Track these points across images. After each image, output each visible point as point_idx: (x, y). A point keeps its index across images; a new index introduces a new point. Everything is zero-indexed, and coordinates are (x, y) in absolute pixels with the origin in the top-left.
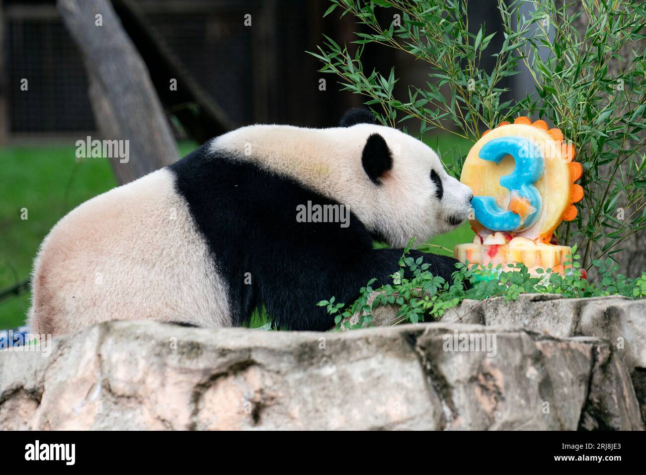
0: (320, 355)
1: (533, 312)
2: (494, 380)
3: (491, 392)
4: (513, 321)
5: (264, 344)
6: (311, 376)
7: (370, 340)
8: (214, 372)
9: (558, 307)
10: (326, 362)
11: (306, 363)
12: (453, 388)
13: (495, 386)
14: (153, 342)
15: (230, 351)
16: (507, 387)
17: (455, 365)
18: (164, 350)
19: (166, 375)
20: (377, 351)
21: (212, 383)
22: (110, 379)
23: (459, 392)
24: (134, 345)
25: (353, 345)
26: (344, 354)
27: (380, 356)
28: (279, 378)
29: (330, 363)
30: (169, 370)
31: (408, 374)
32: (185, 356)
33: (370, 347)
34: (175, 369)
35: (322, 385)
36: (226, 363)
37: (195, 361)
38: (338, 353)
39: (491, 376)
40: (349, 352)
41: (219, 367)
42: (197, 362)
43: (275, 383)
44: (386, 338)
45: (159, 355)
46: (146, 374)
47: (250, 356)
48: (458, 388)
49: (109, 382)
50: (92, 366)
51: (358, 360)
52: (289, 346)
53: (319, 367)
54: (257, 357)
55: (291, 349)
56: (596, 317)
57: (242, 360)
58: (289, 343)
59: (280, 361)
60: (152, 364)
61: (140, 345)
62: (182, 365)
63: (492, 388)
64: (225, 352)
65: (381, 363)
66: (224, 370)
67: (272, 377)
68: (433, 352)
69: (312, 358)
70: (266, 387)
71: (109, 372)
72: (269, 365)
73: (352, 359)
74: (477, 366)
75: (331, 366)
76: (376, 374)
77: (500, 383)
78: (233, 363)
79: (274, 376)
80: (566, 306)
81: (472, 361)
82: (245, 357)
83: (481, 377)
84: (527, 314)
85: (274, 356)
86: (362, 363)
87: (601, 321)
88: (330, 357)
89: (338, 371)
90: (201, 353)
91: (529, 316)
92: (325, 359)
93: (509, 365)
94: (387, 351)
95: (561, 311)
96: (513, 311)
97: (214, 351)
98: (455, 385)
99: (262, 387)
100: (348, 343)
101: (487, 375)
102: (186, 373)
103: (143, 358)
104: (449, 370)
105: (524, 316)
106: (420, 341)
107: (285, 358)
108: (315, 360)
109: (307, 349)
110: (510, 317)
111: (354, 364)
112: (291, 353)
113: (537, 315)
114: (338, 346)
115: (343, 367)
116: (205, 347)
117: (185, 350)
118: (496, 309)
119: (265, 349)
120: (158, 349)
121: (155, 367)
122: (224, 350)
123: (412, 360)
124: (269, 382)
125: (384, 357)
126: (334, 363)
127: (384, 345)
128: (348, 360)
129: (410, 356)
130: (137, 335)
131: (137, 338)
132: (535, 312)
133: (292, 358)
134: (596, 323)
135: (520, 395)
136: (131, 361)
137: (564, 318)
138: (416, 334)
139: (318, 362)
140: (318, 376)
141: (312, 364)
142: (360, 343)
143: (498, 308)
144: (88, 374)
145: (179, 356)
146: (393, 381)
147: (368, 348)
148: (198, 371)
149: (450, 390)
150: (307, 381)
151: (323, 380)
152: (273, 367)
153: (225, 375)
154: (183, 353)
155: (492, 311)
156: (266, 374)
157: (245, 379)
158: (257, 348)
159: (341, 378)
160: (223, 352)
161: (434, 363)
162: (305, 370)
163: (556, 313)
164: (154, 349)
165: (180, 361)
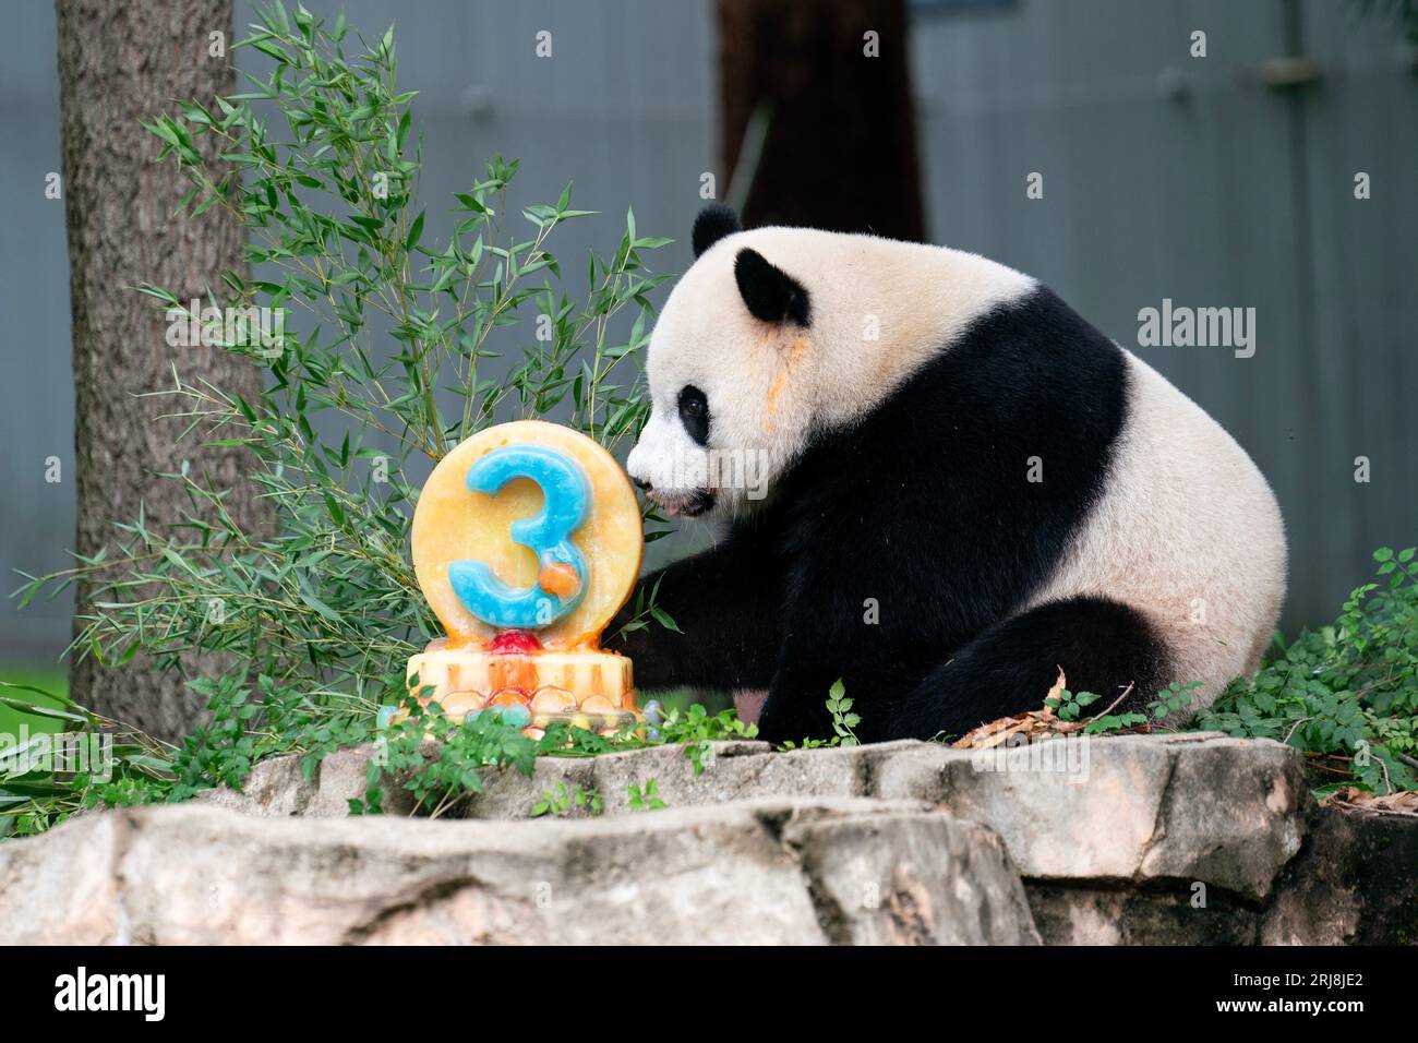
0: (605, 864)
1: (732, 777)
2: (916, 906)
3: (907, 928)
4: (679, 795)
5: (498, 846)
6: (589, 905)
7: (703, 831)
8: (390, 903)
9: (807, 767)
10: (619, 877)
11: (579, 880)
12: (854, 922)
13: (917, 916)
14: (253, 847)
15: (427, 860)
16: (937, 917)
17: (854, 877)
18: (280, 863)
19: (282, 911)
20: (717, 853)
21: (380, 925)
22: (155, 925)
23: (866, 929)
24: (206, 855)
25: (670, 843)
26: (653, 861)
27: (723, 864)
28: (525, 911)
29: (626, 878)
30: (289, 902)
31: (782, 896)
32: (325, 873)
33: (703, 844)
34: (304, 899)
35: (613, 923)
36: (416, 885)
37: (348, 883)
38: (640, 859)
39: (911, 898)
40: (662, 858)
41: (402, 893)
42: (354, 885)
43: (515, 922)
44: (733, 828)
45: (267, 872)
46: (238, 910)
47: (466, 869)
48: (863, 922)
49: (152, 929)
50: (102, 900)
51: (682, 872)
52: (546, 848)
53: (605, 888)
54: (478, 870)
55: (549, 854)
56: (921, 781)
57: (450, 877)
58: (544, 841)
59: (530, 878)
60: (251, 892)
61: (221, 854)
62: (320, 891)
63: (911, 922)
64: (416, 864)
65: (728, 876)
66: (410, 898)
67: (509, 910)
68: (816, 853)
69: (590, 869)
70: (498, 929)
71: (152, 908)
72: (506, 885)
73: (668, 870)
74: (888, 879)
75: (628, 885)
76: (720, 899)
77: (926, 911)
78: (431, 884)
79: (516, 907)
80: (827, 763)
81: (881, 868)
82: (457, 872)
83: (894, 901)
84: (719, 782)
85: (517, 867)
86: (690, 877)
87: (934, 791)
88: (625, 867)
89: (642, 896)
90: (363, 867)
91: (726, 784)
92: (615, 871)
93: (934, 875)
94: (736, 853)
95: (817, 773)
96: (678, 777)
97: (391, 861)
98: (860, 917)
99: (489, 929)
100: (660, 838)
101: (904, 896)
102: (327, 907)
103: (230, 879)
104: (844, 888)
105: (712, 786)
106: (791, 832)
107: (539, 872)
108: (595, 875)
109: (579, 853)
110: (671, 788)
111: (673, 880)
112: (550, 861)
113: (746, 782)
114: (641, 846)
115: (652, 886)
116: (371, 854)
117: (326, 861)
118: (633, 773)
119: (500, 854)
120: (265, 862)
121: (259, 896)
122: (414, 859)
123: (788, 870)
124: (503, 920)
125: (732, 864)
126: (634, 879)
127: (730, 840)
128: (662, 874)
129: (782, 862)
130: (211, 835)
131: (214, 840)
132: (739, 777)
133: (553, 871)
134: (922, 792)
135: (957, 932)
136: (200, 886)
137: (828, 785)
138: (781, 818)
139: (603, 877)
140: (603, 904)
141: (590, 882)
142: (684, 839)
143: (638, 772)
144: (94, 916)
145: (313, 874)
146: (754, 911)
147: (699, 849)
148: (355, 901)
149: (849, 927)
150: (581, 916)
151: (615, 913)
152: (515, 889)
153: (409, 908)
154: (321, 867)
155: (626, 777)
156: (497, 903)
157: (450, 915)
158: (482, 854)
159: (651, 907)
160: (412, 864)
161: (816, 874)
162: (577, 894)
163: (804, 777)
164: (255, 861)
165: (315, 883)
